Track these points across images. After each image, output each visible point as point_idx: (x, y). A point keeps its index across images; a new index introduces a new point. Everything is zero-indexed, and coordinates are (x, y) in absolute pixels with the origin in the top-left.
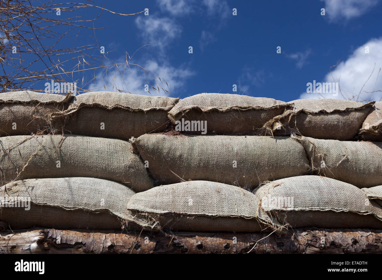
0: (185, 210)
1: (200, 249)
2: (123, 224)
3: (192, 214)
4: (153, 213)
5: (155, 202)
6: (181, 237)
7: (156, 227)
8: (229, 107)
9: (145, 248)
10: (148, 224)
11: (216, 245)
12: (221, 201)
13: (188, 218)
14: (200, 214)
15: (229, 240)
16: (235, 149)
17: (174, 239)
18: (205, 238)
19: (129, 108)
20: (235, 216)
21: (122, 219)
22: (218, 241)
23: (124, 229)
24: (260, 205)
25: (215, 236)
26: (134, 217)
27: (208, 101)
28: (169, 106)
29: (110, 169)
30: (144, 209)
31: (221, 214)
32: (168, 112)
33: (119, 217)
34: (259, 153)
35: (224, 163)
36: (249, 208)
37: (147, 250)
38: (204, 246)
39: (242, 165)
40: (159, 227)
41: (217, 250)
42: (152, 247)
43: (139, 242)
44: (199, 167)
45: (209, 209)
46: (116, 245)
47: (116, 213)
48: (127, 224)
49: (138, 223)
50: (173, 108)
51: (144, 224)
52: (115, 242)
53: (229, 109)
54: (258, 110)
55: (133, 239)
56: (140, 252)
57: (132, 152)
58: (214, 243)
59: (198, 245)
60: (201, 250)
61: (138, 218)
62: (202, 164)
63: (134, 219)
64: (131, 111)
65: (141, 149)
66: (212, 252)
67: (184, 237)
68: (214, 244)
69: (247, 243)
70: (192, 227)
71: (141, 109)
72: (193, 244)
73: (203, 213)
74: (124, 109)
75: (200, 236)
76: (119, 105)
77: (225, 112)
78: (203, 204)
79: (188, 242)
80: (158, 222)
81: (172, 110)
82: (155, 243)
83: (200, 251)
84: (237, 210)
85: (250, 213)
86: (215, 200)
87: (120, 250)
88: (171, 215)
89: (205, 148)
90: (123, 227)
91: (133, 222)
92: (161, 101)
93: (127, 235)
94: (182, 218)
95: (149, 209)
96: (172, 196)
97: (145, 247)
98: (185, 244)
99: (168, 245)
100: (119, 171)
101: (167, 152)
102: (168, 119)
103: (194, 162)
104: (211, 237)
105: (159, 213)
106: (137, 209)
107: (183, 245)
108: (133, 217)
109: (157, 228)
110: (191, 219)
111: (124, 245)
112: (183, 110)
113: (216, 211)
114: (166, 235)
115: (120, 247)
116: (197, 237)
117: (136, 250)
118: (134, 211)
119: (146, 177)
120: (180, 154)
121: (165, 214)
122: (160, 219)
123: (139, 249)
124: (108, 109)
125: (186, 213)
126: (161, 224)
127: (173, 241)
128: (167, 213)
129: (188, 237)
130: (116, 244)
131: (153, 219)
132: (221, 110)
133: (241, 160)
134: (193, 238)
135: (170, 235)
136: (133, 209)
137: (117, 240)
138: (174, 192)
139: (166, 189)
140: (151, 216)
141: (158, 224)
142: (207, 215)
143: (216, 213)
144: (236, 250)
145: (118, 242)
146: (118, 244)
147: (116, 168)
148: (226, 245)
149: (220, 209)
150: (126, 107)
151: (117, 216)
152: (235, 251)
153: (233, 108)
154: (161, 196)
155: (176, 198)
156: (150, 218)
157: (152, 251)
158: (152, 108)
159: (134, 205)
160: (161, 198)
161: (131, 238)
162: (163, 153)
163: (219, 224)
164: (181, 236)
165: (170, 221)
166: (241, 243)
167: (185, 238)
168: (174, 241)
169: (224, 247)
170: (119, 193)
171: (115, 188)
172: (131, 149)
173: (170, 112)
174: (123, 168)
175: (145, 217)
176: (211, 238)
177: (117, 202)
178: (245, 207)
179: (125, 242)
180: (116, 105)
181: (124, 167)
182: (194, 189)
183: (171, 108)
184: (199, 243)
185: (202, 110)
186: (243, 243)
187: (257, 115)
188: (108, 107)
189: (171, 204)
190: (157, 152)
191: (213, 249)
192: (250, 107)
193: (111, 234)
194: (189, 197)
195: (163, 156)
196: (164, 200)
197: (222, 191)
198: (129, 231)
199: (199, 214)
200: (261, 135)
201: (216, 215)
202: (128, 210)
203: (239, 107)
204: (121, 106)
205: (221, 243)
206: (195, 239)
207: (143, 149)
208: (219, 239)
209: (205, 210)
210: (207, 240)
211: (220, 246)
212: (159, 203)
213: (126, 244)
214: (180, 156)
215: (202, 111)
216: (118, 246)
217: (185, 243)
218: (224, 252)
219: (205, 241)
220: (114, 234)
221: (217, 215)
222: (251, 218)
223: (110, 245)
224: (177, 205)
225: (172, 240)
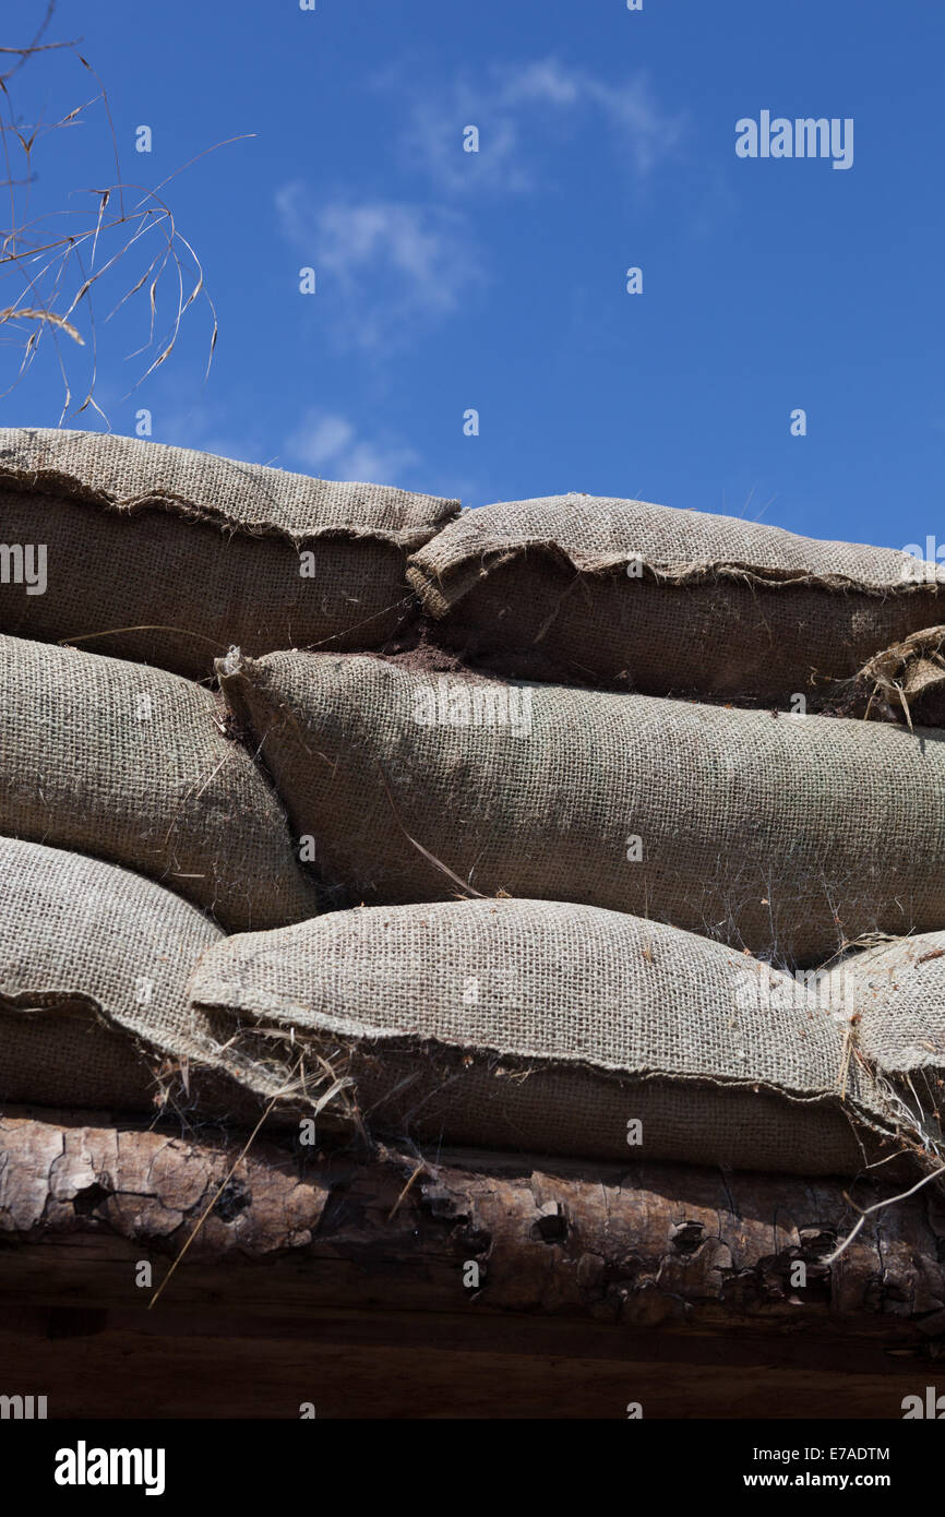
0: (485, 1031)
1: (551, 1243)
2: (166, 1082)
3: (520, 1052)
4: (326, 1033)
5: (336, 981)
6: (459, 1172)
7: (336, 1105)
8: (700, 562)
9: (268, 1215)
10: (293, 1086)
11: (634, 1226)
12: (665, 1002)
13: (498, 1073)
14: (564, 1060)
15: (696, 1208)
16: (729, 763)
17: (424, 1178)
18: (576, 1186)
19: (214, 513)
20: (737, 1080)
21: (162, 1055)
22: (643, 1208)
23: (169, 1104)
24: (854, 1040)
25: (629, 1178)
26: (223, 1048)
27: (603, 528)
28: (414, 530)
29: (106, 800)
30: (278, 1009)
31: (665, 1065)
32: (410, 557)
33: (146, 1044)
34: (840, 793)
35: (673, 828)
36: (801, 1052)
37: (282, 1229)
38: (574, 1228)
39: (759, 845)
40: (351, 1111)
41: (635, 1252)
42: (308, 1211)
43: (242, 1182)
44: (551, 831)
45: (608, 1037)
46: (116, 1188)
47: (128, 1022)
48: (186, 1079)
49: (242, 1081)
50: (435, 541)
51: (271, 1084)
52: (113, 1171)
53: (705, 570)
54: (838, 593)
55: (209, 1165)
56: (243, 1233)
57: (223, 729)
58: (620, 1214)
59: (543, 1219)
60: (556, 1245)
61: (242, 1055)
62: (565, 821)
63: (224, 1056)
64: (227, 531)
65: (272, 713)
66: (612, 1262)
67: (474, 1172)
68: (621, 1223)
69: (789, 1230)
70: (513, 1126)
71: (275, 528)
72: (519, 1213)
73: (576, 1056)
74: (193, 518)
75: (553, 1173)
76: (169, 498)
77: (682, 587)
78: (574, 1012)
79: (491, 1200)
80: (349, 1081)
81: (426, 547)
82: (323, 1195)
83: (553, 1252)
84: (742, 1054)
85: (809, 1075)
86: (636, 998)
87: (138, 1218)
88: (415, 1055)
89: (585, 744)
90: (163, 1097)
91: (219, 1075)
92: (373, 505)
93: (178, 1143)
94: (466, 1071)
95: (301, 1011)
96: (419, 958)
97: (271, 1210)
98: (477, 1210)
99: (390, 1211)
100: (152, 815)
101: (401, 745)
102: (407, 589)
103: (531, 809)
104: (610, 1182)
105: (356, 1037)
106: (244, 1008)
107: (466, 1213)
108: (219, 1048)
109: (343, 1112)
110: (514, 1080)
111: (158, 1190)
112: (482, 550)
113: (642, 1050)
114: (384, 1151)
115: (140, 1198)
116: (537, 1177)
117: (221, 1222)
118: (226, 1015)
119: (286, 858)
120: (462, 761)
121: (383, 1042)
122: (356, 1068)
123: (239, 1221)
124: (115, 509)
125: (492, 1046)
126: (362, 1094)
127: (415, 1190)
128: (394, 1038)
129: (489, 1173)
130: (120, 1184)
131: (325, 1064)
132: (665, 574)
133: (754, 822)
134: (519, 1181)
135: (404, 1157)
136: (221, 1007)
137: (126, 1161)
138: (431, 940)
139: (386, 925)
140: (312, 1046)
141: (346, 1090)
142: (596, 1067)
143: (642, 1061)
144: (733, 1262)
145: (132, 1174)
146: (127, 1187)
147: (135, 795)
148: (684, 1230)
149: (661, 1044)
150: (202, 508)
151: (136, 1034)
152: (729, 1265)
153: (721, 570)
154: (365, 954)
155: (442, 970)
156: (306, 1057)
157: (308, 1232)
158: (334, 527)
159: (225, 986)
160: (364, 962)
161: (199, 1156)
162: (377, 748)
163: (654, 1116)
164: (456, 1167)
165: (406, 1081)
166: (758, 1225)
167: (479, 1179)
168: (424, 1190)
169: (676, 1239)
170: (149, 921)
171: (129, 897)
172: (214, 713)
173: (423, 554)
174: (176, 800)
175: (280, 1052)
176: (607, 1189)
177: (137, 964)
178: (781, 1046)
179: (163, 1177)
180: (154, 493)
181: (181, 798)
182: (527, 935)
183: (426, 540)
184: (551, 1209)
185: (576, 563)
186: (770, 1229)
187: (832, 618)
188: (113, 498)
189: (415, 998)
190: (349, 740)
191: (616, 1247)
192: (803, 573)
193: (95, 1130)
194: (507, 968)
195: (380, 761)
196: (378, 972)
197: (666, 954)
198: (190, 1118)
199: (555, 1059)
200: (847, 715)
201: (640, 1068)
202: (197, 1006)
203: (749, 568)
204: (180, 499)
205: (658, 1219)
206: (529, 1186)
207: (281, 714)
208: (651, 1198)
209: (586, 1041)
210: (590, 1200)
211: (654, 1234)
212: (352, 986)
213: (171, 1185)
214: (464, 771)
215: (572, 566)
216: (129, 1197)
217: (480, 1201)
218: (670, 1267)
219: (579, 1203)
220: (112, 1133)
221: (647, 1071)
222: (818, 1098)
223: (90, 1188)
224: (446, 1004)
225: (415, 1182)
